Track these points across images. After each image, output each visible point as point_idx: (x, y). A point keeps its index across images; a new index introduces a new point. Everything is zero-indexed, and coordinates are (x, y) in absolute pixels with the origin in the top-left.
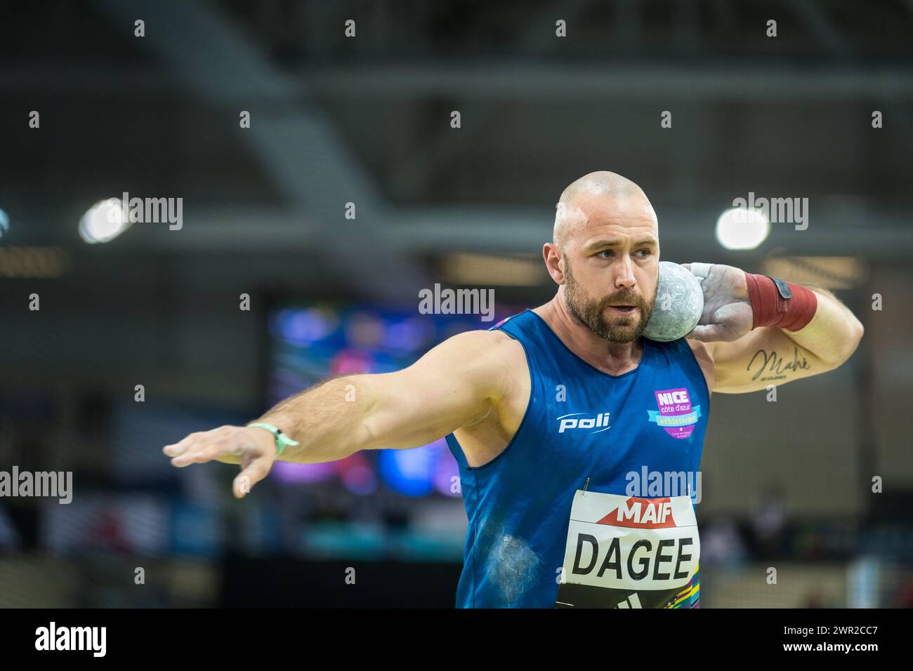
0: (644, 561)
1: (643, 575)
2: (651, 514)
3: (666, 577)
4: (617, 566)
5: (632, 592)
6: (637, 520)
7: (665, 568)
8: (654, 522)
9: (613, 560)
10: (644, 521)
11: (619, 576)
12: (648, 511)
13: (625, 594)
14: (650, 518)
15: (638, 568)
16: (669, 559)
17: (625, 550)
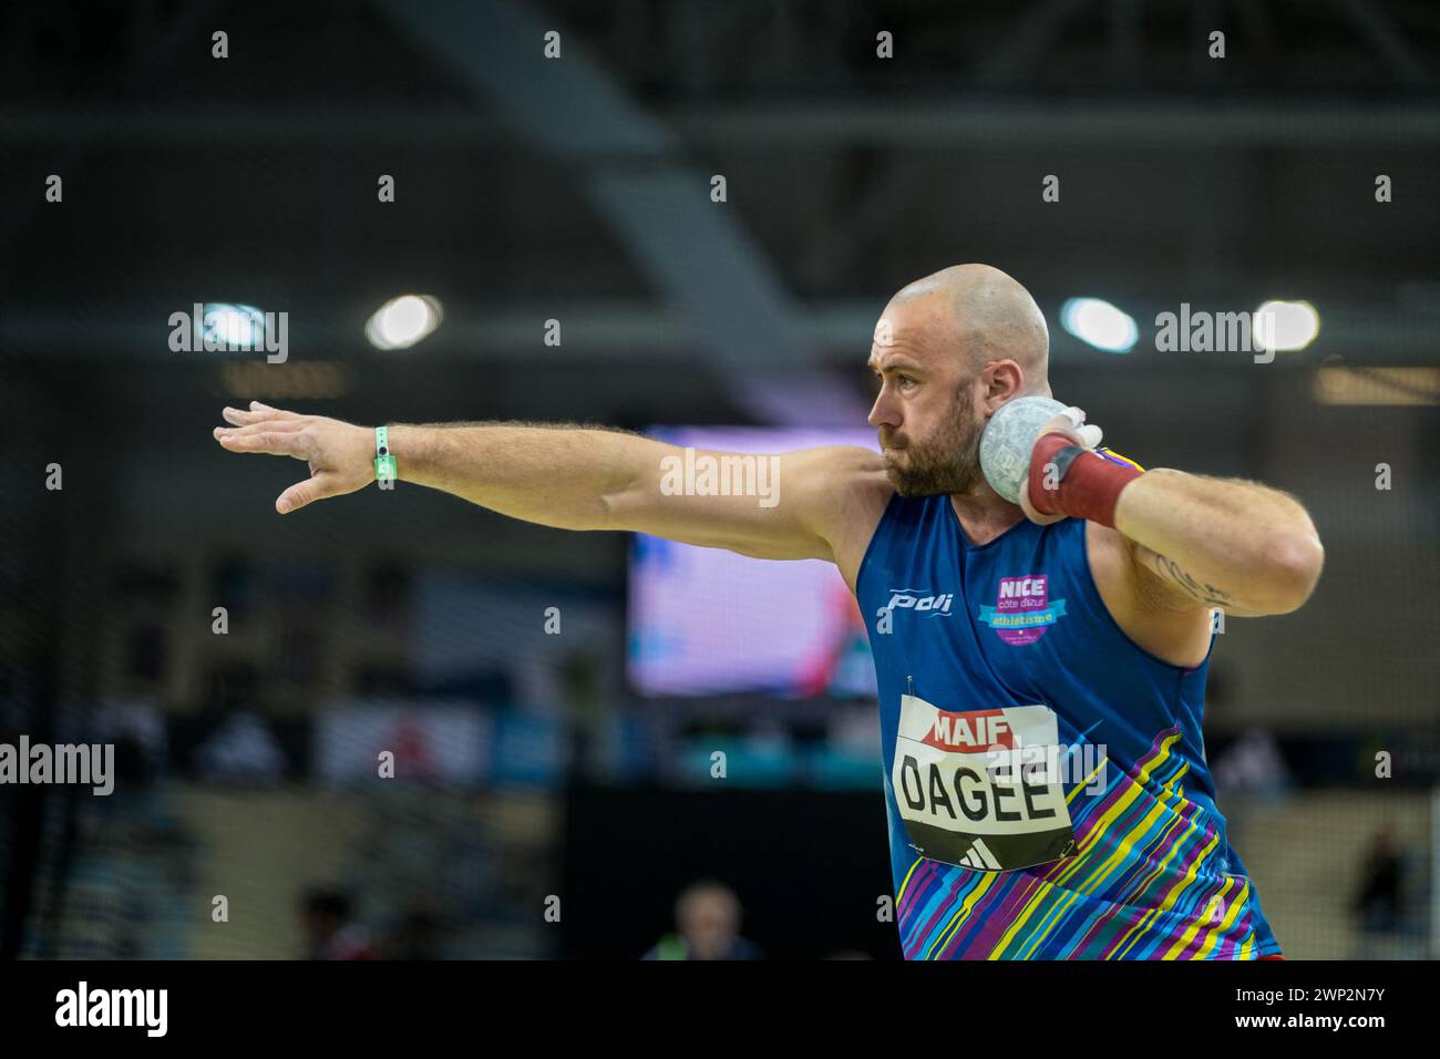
0: (979, 795)
1: (981, 814)
2: (962, 733)
3: (1016, 816)
4: (945, 801)
5: (976, 837)
6: (947, 742)
7: (1007, 804)
8: (971, 742)
9: (938, 793)
10: (956, 742)
11: (953, 816)
12: (957, 731)
13: (967, 839)
14: (963, 739)
15: (975, 805)
16: (1009, 792)
17: (948, 779)
